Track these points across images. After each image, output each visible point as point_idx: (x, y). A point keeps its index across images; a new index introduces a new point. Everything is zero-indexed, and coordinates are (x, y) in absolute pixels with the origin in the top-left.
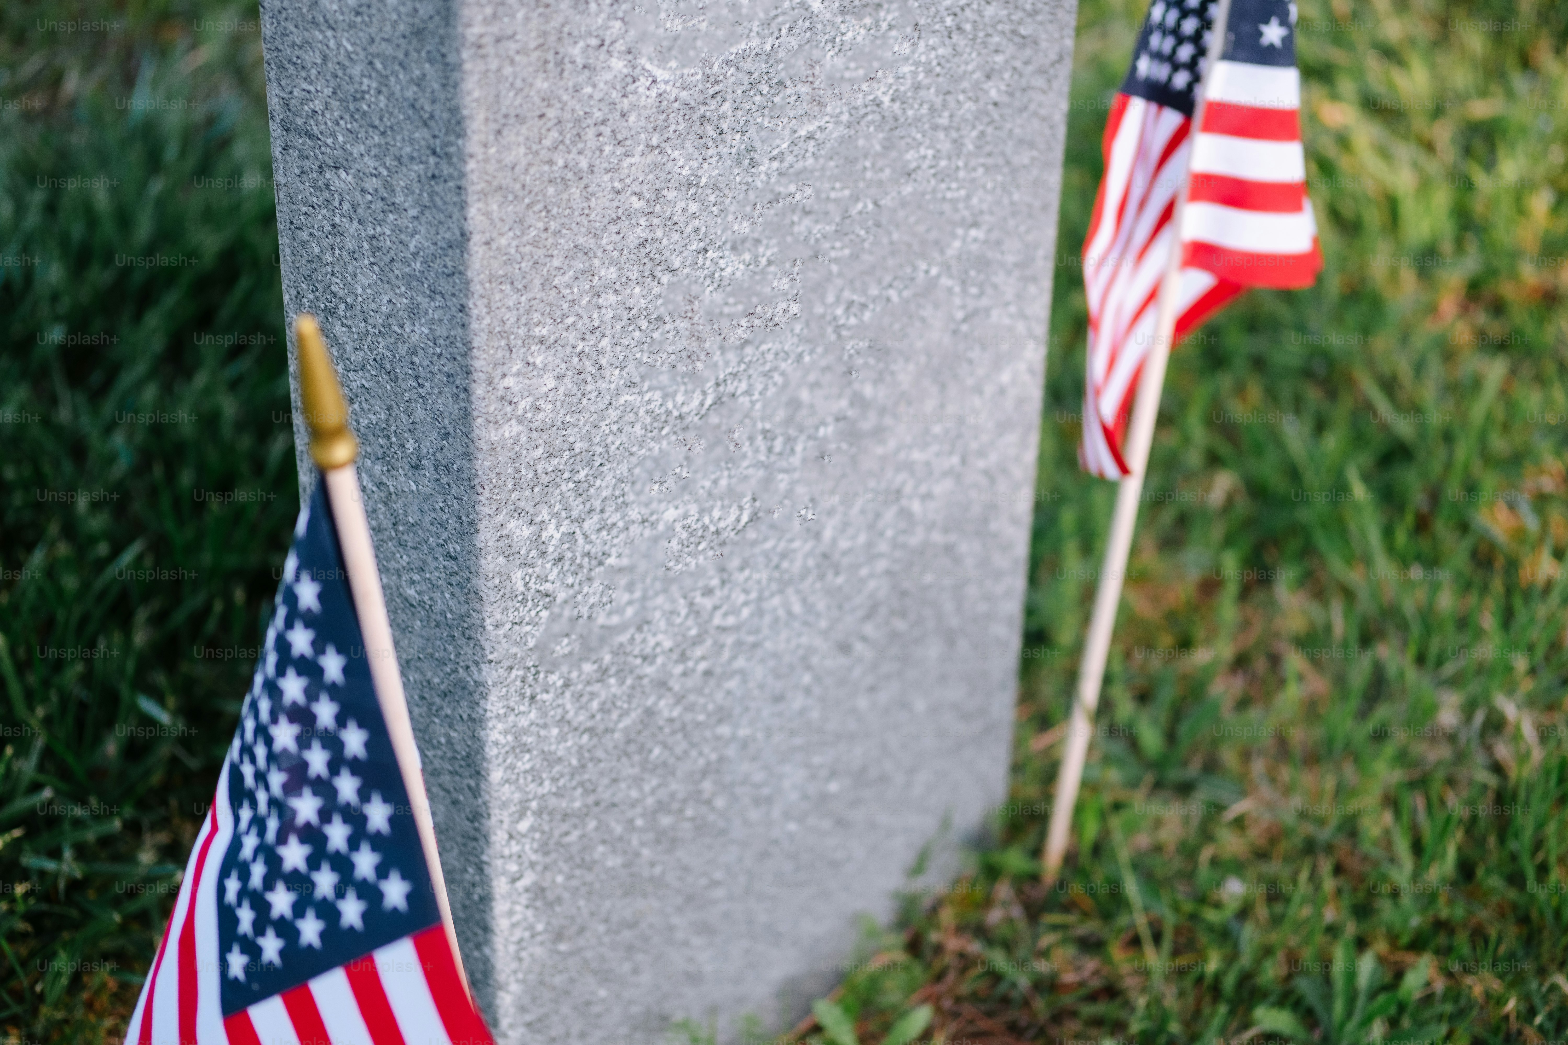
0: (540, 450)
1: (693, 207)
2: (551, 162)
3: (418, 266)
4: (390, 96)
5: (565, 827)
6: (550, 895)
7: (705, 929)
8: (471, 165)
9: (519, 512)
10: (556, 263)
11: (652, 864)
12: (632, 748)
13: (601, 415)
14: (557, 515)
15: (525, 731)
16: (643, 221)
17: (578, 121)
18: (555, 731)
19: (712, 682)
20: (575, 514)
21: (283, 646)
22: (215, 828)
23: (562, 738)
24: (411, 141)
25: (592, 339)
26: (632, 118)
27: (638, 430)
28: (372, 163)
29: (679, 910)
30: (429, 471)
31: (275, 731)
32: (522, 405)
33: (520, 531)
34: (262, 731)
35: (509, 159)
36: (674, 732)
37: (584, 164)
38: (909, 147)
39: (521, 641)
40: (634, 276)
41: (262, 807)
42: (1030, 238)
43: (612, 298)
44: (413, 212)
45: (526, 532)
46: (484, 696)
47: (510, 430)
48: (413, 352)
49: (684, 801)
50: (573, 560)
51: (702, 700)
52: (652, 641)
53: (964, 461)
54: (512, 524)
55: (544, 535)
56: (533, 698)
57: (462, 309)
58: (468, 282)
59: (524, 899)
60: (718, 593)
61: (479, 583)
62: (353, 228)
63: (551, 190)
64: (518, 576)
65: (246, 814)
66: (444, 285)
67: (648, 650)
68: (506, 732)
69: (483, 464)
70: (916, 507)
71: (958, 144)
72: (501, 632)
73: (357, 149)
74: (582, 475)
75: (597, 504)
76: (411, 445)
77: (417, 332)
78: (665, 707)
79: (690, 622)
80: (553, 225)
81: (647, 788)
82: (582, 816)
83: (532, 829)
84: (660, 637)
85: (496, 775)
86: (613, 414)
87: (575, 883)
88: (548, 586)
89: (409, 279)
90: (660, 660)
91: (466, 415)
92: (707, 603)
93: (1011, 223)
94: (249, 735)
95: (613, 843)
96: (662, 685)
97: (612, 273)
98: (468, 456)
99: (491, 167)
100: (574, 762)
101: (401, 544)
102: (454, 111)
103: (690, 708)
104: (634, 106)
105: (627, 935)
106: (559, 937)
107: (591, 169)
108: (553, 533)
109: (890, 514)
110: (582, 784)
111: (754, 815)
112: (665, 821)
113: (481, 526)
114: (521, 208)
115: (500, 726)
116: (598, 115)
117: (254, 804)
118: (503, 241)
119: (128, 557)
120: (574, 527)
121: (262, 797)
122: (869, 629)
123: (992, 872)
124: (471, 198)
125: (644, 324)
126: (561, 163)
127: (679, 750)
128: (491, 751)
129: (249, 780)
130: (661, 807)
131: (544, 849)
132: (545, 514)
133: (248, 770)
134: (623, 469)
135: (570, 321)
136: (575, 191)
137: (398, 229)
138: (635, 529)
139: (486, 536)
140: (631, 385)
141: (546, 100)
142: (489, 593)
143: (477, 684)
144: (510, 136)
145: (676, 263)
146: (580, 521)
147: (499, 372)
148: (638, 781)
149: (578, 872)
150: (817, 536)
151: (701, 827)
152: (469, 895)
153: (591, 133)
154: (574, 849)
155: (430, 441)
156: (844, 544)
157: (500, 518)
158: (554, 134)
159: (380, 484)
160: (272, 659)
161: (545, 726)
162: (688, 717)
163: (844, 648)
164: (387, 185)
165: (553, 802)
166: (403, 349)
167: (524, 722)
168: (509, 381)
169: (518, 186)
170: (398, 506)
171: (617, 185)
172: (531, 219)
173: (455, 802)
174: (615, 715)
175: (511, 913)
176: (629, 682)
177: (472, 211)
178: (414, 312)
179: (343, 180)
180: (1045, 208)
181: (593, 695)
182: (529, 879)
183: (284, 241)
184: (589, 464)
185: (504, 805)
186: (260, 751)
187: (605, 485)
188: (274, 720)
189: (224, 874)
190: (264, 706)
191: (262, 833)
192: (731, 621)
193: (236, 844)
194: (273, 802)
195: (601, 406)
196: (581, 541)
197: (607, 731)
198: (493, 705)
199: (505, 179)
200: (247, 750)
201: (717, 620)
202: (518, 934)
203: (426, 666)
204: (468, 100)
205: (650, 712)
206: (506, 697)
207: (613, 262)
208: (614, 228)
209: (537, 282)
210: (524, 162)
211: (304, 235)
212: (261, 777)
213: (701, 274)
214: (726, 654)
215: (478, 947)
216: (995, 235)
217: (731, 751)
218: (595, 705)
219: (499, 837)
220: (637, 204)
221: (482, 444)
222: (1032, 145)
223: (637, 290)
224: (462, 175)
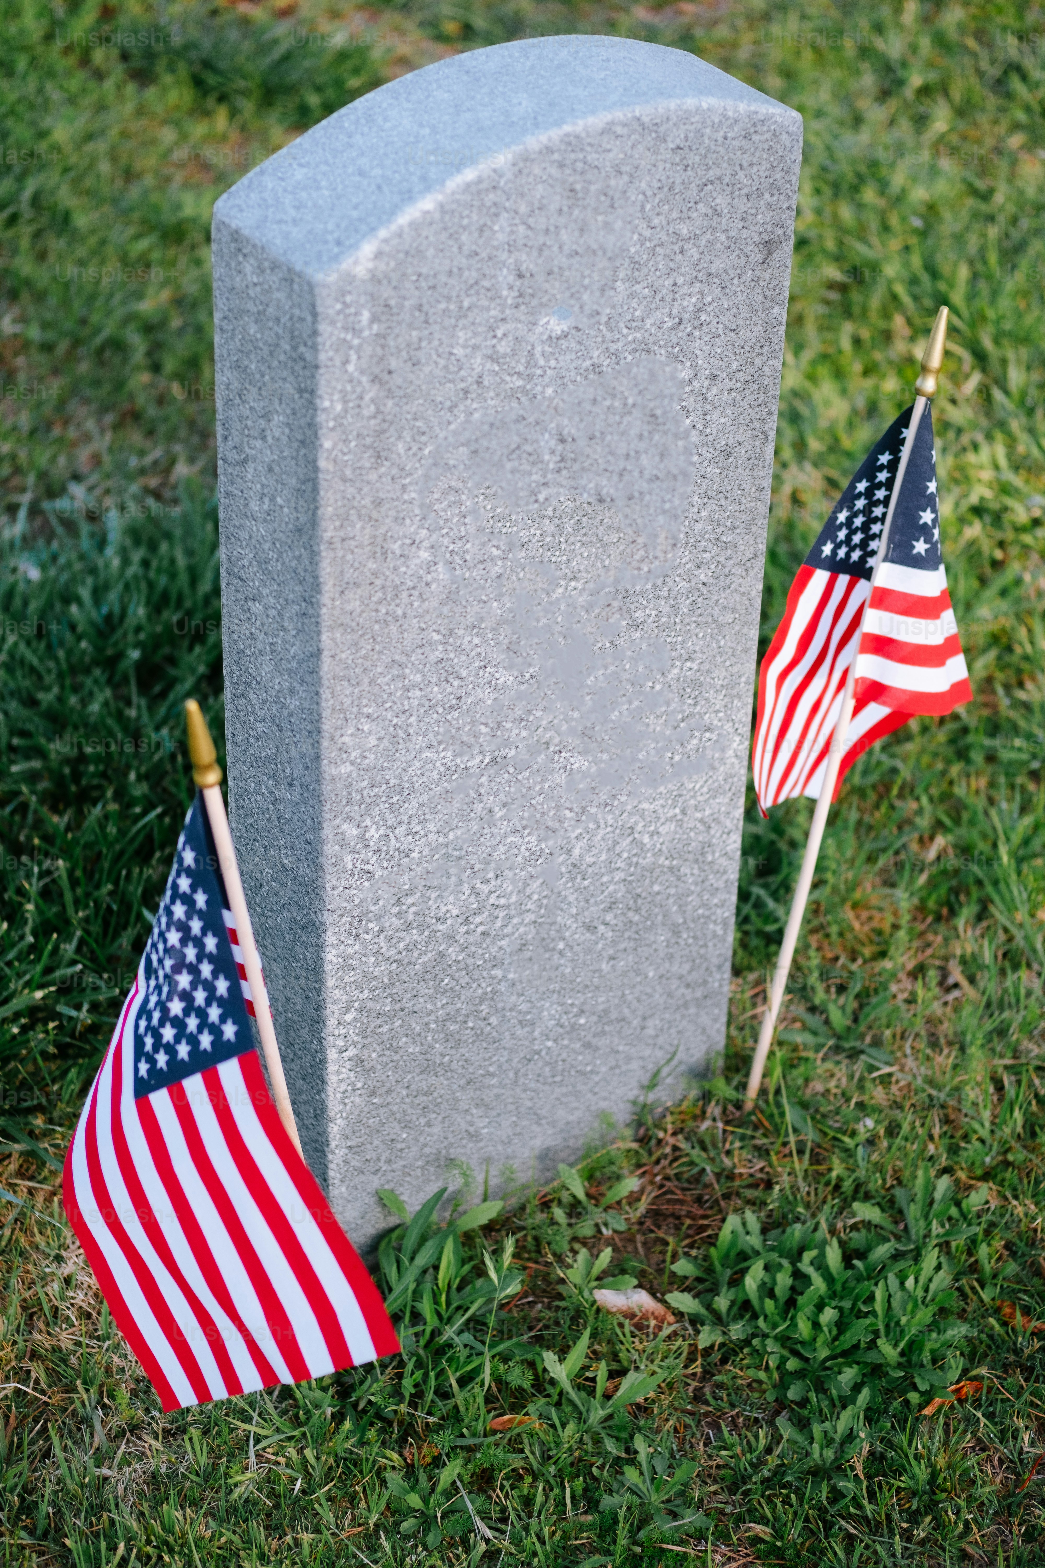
0: (366, 783)
1: (476, 641)
2: (377, 611)
3: (294, 664)
4: (283, 564)
5: (378, 1022)
6: (367, 1066)
7: (481, 1104)
8: (324, 610)
9: (350, 819)
10: (379, 670)
11: (443, 1055)
12: (428, 976)
13: (410, 763)
14: (377, 823)
15: (351, 957)
16: (440, 648)
17: (396, 587)
18: (372, 959)
19: (488, 940)
20: (389, 823)
21: (175, 886)
22: (137, 991)
23: (377, 964)
24: (293, 592)
25: (403, 717)
26: (434, 586)
27: (435, 774)
28: (272, 601)
29: (462, 1088)
30: (297, 788)
31: (168, 935)
32: (353, 754)
33: (351, 831)
34: (162, 934)
35: (349, 608)
36: (458, 970)
37: (399, 612)
38: (637, 609)
39: (350, 899)
40: (434, 680)
41: (161, 979)
42: (735, 669)
43: (418, 693)
44: (293, 633)
45: (355, 832)
46: (324, 932)
47: (346, 769)
48: (291, 715)
49: (467, 1016)
50: (387, 852)
51: (480, 951)
52: (444, 909)
53: (684, 812)
54: (345, 826)
55: (367, 835)
56: (357, 936)
57: (317, 693)
58: (320, 678)
59: (348, 1065)
60: (493, 883)
61: (322, 860)
62: (261, 636)
63: (377, 627)
64: (348, 859)
65: (153, 983)
66: (307, 678)
67: (441, 914)
68: (337, 956)
69: (327, 788)
70: (646, 839)
71: (675, 608)
72: (336, 892)
73: (265, 591)
74: (395, 800)
75: (405, 819)
76: (288, 771)
77: (293, 704)
78: (453, 952)
79: (472, 899)
80: (377, 648)
81: (439, 1004)
82: (391, 1016)
83: (354, 1020)
84: (450, 907)
85: (331, 982)
86: (417, 764)
87: (385, 1059)
88: (369, 867)
89: (290, 671)
90: (449, 922)
91: (318, 758)
92: (485, 888)
93: (719, 659)
94: (156, 937)
95: (414, 1038)
96: (451, 938)
97: (418, 678)
98: (318, 782)
99: (337, 612)
100: (386, 980)
101: (282, 831)
102: (316, 578)
103: (473, 955)
104: (434, 579)
105: (422, 1099)
106: (373, 1093)
107: (405, 615)
108: (373, 834)
109: (625, 843)
110: (392, 995)
111: (520, 1032)
112: (453, 1027)
113: (325, 825)
114: (356, 637)
115: (334, 952)
116: (410, 584)
117: (157, 978)
118: (343, 656)
119: (153, 815)
120: (389, 832)
121: (161, 973)
122: (609, 917)
123: (706, 1096)
124: (324, 630)
125: (440, 710)
126: (384, 611)
127: (463, 982)
128: (328, 967)
129: (155, 963)
130: (448, 1018)
131: (363, 1034)
132: (368, 822)
133: (154, 957)
134: (424, 798)
135: (388, 705)
136: (393, 628)
137: (285, 641)
138: (432, 837)
139: (327, 832)
140: (432, 746)
141: (375, 574)
142: (329, 869)
143: (321, 923)
144: (349, 595)
145: (464, 674)
146: (392, 828)
147: (339, 733)
148: (432, 998)
149: (387, 1053)
150: (569, 852)
151: (479, 1035)
152: (314, 1057)
153: (404, 595)
154: (385, 1037)
155: (299, 770)
156: (589, 860)
157: (337, 822)
158: (380, 594)
159: (271, 793)
160: (169, 893)
161: (365, 955)
162: (470, 961)
163: (590, 928)
164: (280, 614)
165: (370, 1004)
166: (285, 713)
167: (350, 951)
168: (346, 739)
169: (354, 624)
170: (281, 807)
171: (423, 626)
172: (362, 643)
173: (307, 997)
174: (416, 954)
175: (338, 1072)
176: (426, 933)
177: (324, 637)
178: (292, 691)
179: (257, 608)
180: (746, 650)
181: (400, 939)
182: (351, 1052)
183: (225, 638)
184: (400, 793)
185: (335, 1002)
186: (161, 947)
187: (412, 807)
188: (168, 929)
189: (139, 1017)
190: (164, 920)
191: (160, 994)
192: (503, 901)
193: (146, 1001)
194: (166, 976)
195: (409, 758)
196: (393, 840)
197: (409, 963)
198: (330, 937)
199: (346, 620)
200: (154, 945)
201: (492, 900)
202: (343, 1087)
203: (293, 908)
204: (323, 573)
205: (441, 954)
206: (338, 933)
207: (419, 671)
208: (420, 651)
209: (366, 681)
210: (358, 610)
211: (236, 637)
212: (160, 961)
213: (481, 681)
214: (499, 923)
215: (318, 1092)
216: (706, 666)
217: (502, 987)
218: (401, 946)
219: (332, 1022)
220: (436, 637)
221: (326, 776)
222: (734, 610)
223: (436, 689)
224: (319, 616)
